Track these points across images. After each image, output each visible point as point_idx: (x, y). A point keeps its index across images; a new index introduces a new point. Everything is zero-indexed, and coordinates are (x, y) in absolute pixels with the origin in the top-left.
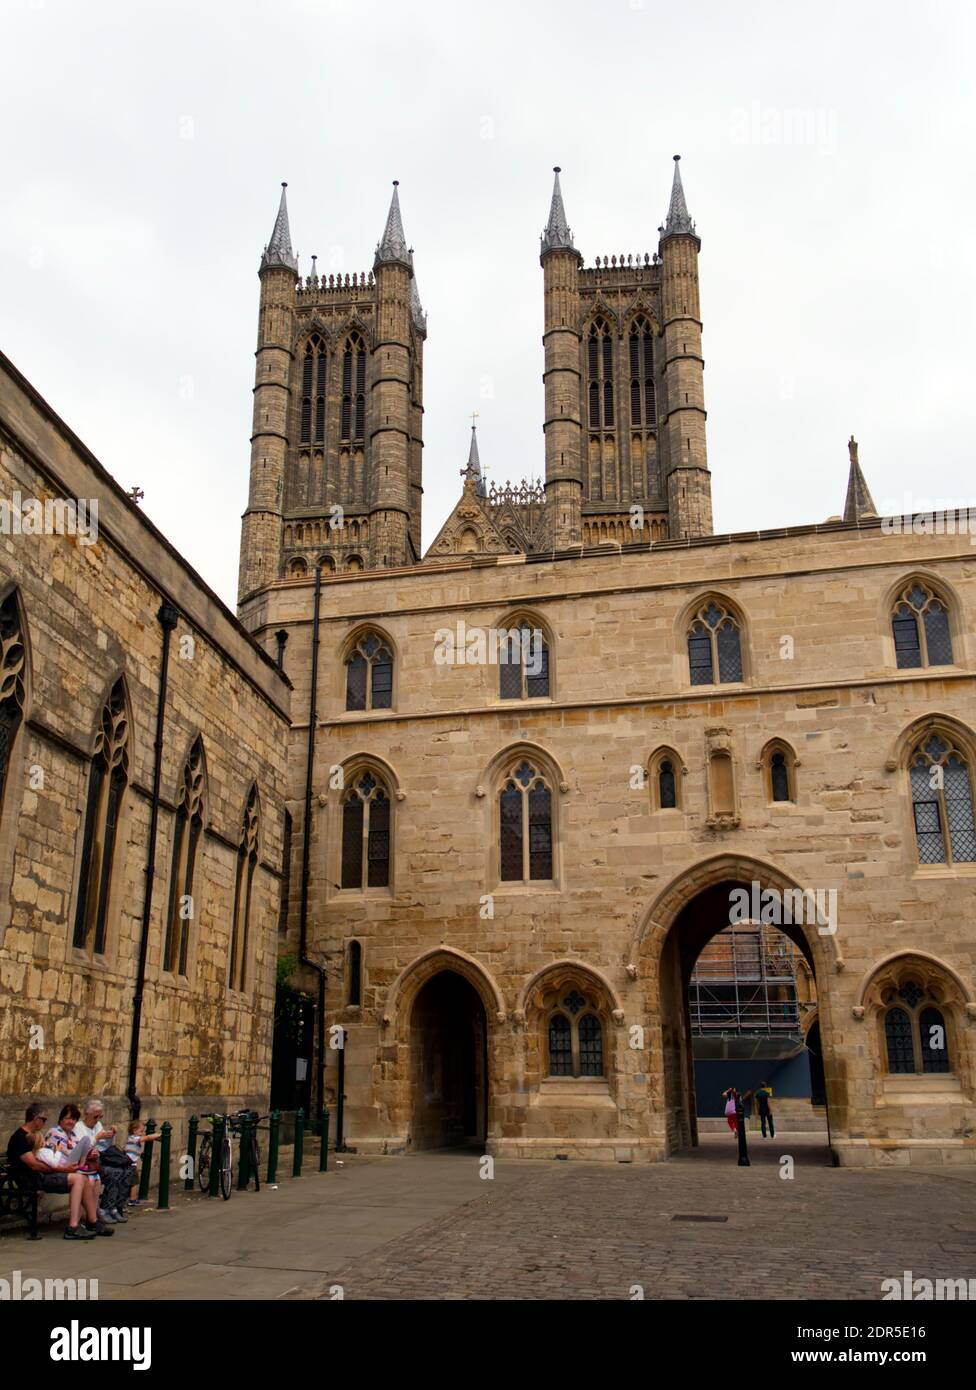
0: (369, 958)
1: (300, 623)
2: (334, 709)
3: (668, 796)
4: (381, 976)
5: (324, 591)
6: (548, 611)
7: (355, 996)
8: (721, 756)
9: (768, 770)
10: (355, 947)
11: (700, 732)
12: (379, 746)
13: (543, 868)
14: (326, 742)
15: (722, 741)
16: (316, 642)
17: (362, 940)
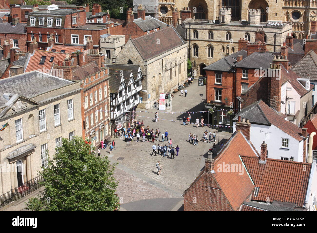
0: (196, 63)
1: (188, 28)
2: (192, 38)
3: (224, 51)
4: (197, 65)
5: (191, 25)
6: (213, 31)
7: (195, 66)
8: (228, 48)
9: (232, 50)
10: (195, 62)
11: (226, 45)
12: (197, 42)
13: (212, 56)
14: (191, 42)
15: (228, 47)
16: (190, 31)
17: (196, 61)
